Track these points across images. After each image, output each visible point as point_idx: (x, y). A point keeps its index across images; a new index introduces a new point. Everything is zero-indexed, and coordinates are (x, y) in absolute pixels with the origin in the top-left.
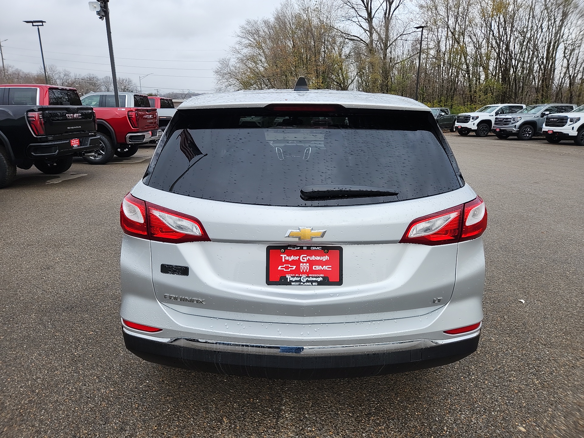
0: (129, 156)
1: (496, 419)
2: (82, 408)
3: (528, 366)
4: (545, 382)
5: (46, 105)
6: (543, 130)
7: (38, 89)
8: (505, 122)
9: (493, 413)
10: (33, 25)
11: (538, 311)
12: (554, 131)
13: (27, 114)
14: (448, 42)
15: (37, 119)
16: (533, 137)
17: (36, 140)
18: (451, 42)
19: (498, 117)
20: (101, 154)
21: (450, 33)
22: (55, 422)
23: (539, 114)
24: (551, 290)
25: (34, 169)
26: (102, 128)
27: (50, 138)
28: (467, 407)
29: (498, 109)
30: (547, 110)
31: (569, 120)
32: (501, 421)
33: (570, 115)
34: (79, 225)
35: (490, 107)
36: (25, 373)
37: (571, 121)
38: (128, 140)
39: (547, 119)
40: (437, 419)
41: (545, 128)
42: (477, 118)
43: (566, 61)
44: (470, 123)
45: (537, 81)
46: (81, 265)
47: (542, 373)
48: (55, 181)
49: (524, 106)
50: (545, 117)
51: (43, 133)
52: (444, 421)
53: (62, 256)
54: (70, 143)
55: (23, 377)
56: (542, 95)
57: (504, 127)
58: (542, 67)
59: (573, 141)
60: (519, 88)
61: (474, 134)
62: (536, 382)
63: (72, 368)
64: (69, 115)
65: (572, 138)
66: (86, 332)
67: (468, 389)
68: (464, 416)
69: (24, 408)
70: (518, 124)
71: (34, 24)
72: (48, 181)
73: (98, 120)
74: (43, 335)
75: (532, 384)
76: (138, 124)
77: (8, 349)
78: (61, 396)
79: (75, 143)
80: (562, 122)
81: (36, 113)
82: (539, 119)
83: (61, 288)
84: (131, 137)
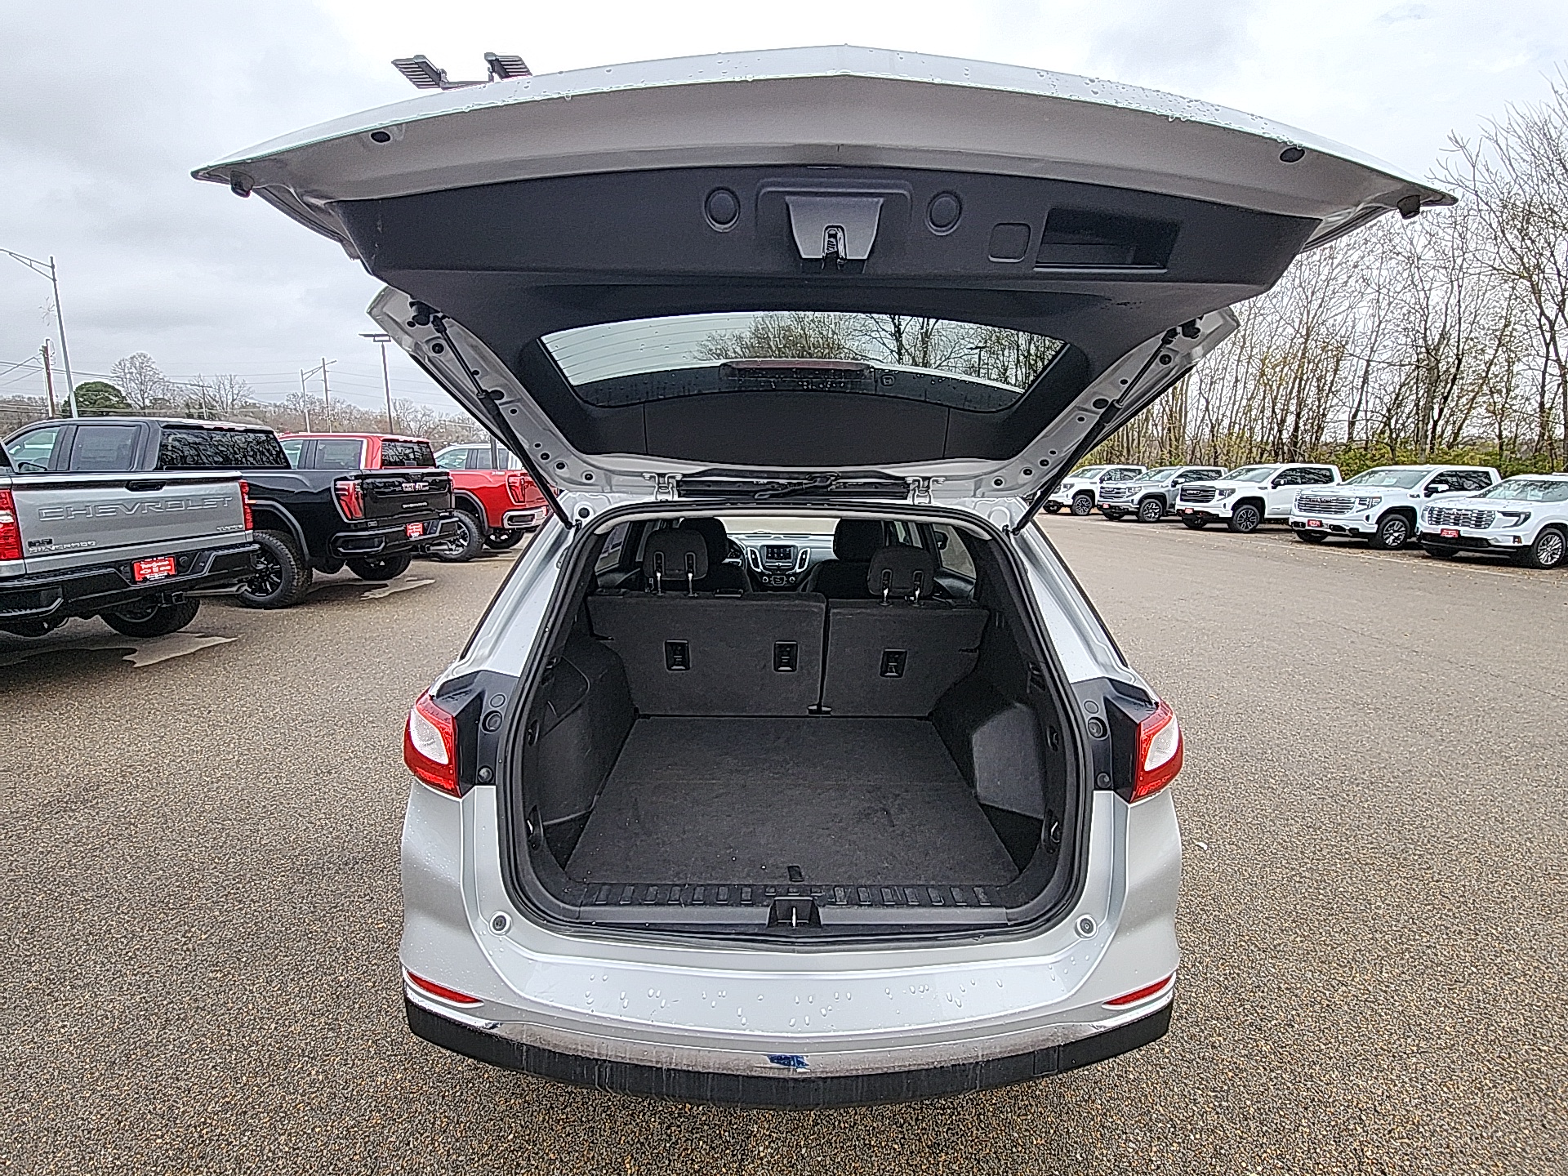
0: (508, 548)
1: (1200, 1153)
2: (329, 1128)
3: (1241, 1005)
4: (1282, 1047)
5: (377, 468)
6: (1177, 507)
7: (365, 441)
8: (1117, 493)
9: (1192, 1137)
10: (375, 341)
11: (1236, 869)
12: (1196, 509)
13: (335, 485)
14: (1019, 372)
15: (351, 491)
16: (1162, 518)
17: (347, 528)
18: (1024, 370)
19: (1104, 485)
20: (462, 545)
21: (1021, 358)
22: (267, 1166)
23: (1169, 482)
24: (1250, 820)
25: (346, 572)
26: (463, 503)
27: (373, 524)
28: (1136, 1122)
29: (1103, 472)
30: (1180, 476)
31: (1217, 492)
32: (1211, 1157)
33: (1219, 484)
34: (401, 679)
35: (1091, 470)
36: (229, 1031)
37: (1221, 494)
38: (506, 522)
39: (1183, 490)
40: (1078, 1156)
41: (1180, 505)
42: (1072, 486)
43: (1203, 401)
44: (1060, 494)
45: (1160, 428)
46: (390, 764)
47: (1273, 1023)
48: (377, 594)
49: (1144, 470)
50: (1179, 486)
51: (360, 515)
52: (1095, 1164)
53: (358, 745)
54: (405, 530)
55: (225, 1039)
56: (1170, 452)
57: (1115, 502)
58: (1167, 409)
59: (1225, 526)
60: (1133, 440)
61: (1068, 510)
62: (1264, 1048)
63: (327, 1017)
64: (408, 485)
65: (1224, 520)
66: (372, 923)
67: (1131, 1069)
68: (1134, 1146)
69: (211, 1124)
70: (1137, 498)
71: (377, 339)
72: (366, 594)
73: (456, 491)
74: (286, 929)
75: (1257, 1055)
76: (524, 496)
77: (209, 966)
78: (291, 1094)
79: (415, 531)
80: (1205, 495)
81: (351, 483)
82: (1169, 491)
83: (343, 816)
84: (511, 518)
